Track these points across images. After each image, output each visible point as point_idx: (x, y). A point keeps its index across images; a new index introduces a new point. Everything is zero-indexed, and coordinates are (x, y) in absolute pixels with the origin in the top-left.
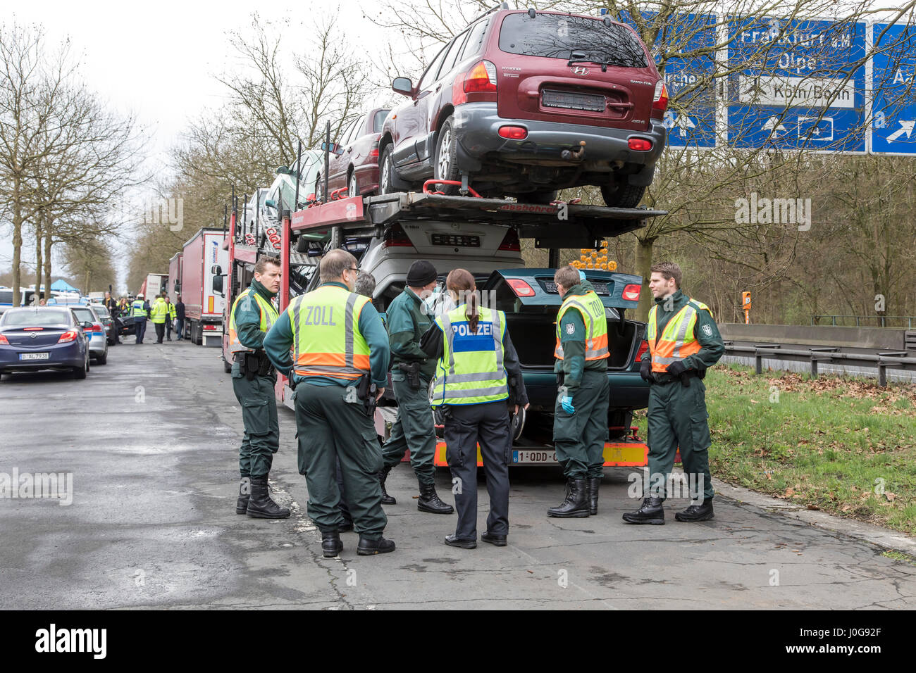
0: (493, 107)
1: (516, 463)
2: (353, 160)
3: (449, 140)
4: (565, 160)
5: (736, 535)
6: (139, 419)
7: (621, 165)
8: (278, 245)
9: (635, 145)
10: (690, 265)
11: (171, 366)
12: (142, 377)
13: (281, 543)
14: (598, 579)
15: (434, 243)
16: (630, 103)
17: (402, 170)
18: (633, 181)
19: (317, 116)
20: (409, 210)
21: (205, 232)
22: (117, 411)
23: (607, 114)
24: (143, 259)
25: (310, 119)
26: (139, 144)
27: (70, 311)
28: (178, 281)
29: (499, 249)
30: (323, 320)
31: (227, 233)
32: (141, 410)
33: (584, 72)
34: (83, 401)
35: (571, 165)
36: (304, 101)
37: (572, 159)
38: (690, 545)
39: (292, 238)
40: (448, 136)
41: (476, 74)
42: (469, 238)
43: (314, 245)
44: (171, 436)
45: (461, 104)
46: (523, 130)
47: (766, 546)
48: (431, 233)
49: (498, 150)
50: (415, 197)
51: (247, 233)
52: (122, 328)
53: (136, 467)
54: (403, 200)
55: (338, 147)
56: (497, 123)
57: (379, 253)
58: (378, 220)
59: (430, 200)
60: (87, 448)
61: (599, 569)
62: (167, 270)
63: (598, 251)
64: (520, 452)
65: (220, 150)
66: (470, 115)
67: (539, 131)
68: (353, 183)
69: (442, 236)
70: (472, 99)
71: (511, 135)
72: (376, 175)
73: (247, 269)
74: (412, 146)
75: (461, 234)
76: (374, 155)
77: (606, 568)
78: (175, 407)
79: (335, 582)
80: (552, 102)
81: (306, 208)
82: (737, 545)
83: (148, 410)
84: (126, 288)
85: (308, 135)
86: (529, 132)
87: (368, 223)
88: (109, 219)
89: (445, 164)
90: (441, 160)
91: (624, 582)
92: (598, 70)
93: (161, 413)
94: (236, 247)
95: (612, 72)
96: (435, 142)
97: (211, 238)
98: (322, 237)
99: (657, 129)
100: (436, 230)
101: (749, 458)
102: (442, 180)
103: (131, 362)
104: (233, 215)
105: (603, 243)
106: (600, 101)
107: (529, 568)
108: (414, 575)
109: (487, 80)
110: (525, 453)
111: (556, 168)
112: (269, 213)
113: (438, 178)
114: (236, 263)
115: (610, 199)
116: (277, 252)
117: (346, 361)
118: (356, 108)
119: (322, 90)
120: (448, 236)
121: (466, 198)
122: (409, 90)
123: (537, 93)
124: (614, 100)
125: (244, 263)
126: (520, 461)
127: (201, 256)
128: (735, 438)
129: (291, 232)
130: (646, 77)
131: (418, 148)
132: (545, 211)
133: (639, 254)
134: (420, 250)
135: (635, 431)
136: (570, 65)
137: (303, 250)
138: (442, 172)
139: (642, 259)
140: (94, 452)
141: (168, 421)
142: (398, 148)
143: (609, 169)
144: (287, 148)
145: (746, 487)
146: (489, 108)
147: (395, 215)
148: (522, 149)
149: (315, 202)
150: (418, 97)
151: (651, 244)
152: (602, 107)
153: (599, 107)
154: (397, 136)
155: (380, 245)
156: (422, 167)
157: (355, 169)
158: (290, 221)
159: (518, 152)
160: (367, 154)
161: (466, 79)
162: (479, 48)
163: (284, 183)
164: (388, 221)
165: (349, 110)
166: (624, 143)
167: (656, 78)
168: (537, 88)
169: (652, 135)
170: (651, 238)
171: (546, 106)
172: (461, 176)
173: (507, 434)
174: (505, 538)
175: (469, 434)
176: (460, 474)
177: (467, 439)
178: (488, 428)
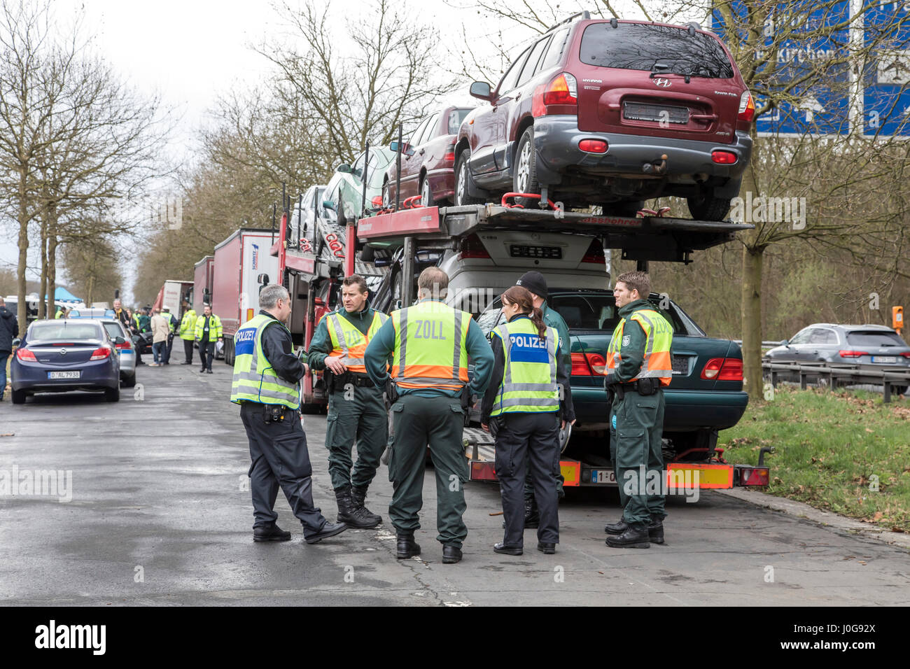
0: (572, 120)
1: (596, 483)
2: (425, 163)
3: (529, 152)
4: (646, 173)
5: (809, 549)
6: (193, 442)
7: (705, 178)
8: (339, 253)
9: (719, 157)
10: (831, 273)
11: (210, 389)
12: (181, 401)
13: (364, 548)
14: (662, 579)
15: (512, 255)
16: (714, 115)
17: (479, 178)
18: (719, 193)
19: (374, 94)
20: (487, 223)
21: (243, 233)
22: (167, 434)
23: (693, 127)
24: (160, 262)
25: (366, 97)
26: (166, 129)
27: (101, 325)
28: (207, 291)
29: (583, 261)
30: (433, 334)
31: (276, 234)
32: (192, 434)
33: (665, 83)
34: (125, 424)
35: (653, 177)
36: (359, 74)
37: (655, 173)
38: (759, 556)
39: (358, 245)
40: (527, 147)
41: (557, 87)
42: (551, 249)
43: (379, 253)
44: (233, 459)
45: (540, 116)
46: (604, 144)
47: (836, 558)
48: (509, 244)
49: (578, 164)
50: (494, 209)
51: (301, 238)
52: (146, 345)
53: (204, 485)
54: (481, 213)
55: (409, 147)
56: (578, 137)
57: (454, 265)
58: (455, 232)
59: (509, 213)
60: (148, 468)
61: (666, 571)
62: (190, 277)
63: (687, 264)
64: (599, 472)
65: (256, 133)
66: (550, 128)
67: (619, 144)
68: (426, 188)
69: (521, 247)
70: (551, 112)
71: (591, 148)
72: (451, 181)
73: (302, 279)
74: (490, 155)
75: (542, 245)
76: (449, 159)
77: (673, 571)
78: (228, 431)
79: (419, 576)
80: (633, 115)
81: (374, 215)
82: (806, 557)
83: (199, 434)
84: (133, 298)
85: (364, 117)
86: (610, 146)
87: (444, 234)
89: (524, 176)
90: (520, 171)
91: (688, 581)
92: (682, 81)
93: (213, 437)
94: (288, 253)
95: (695, 83)
96: (514, 152)
97: (250, 240)
98: (388, 245)
99: (741, 141)
100: (515, 241)
101: (847, 486)
102: (521, 192)
103: (163, 384)
104: (285, 216)
105: (691, 256)
106: (683, 113)
107: (601, 570)
108: (491, 572)
109: (568, 93)
110: (604, 472)
111: (639, 180)
112: (326, 216)
113: (517, 191)
114: (288, 271)
115: (697, 213)
116: (338, 260)
117: (453, 374)
118: (420, 83)
119: (380, 62)
120: (528, 248)
121: (546, 212)
122: (486, 94)
123: (618, 106)
124: (699, 112)
125: (298, 271)
126: (599, 481)
127: (239, 262)
128: (836, 466)
129: (356, 239)
130: (733, 88)
131: (496, 157)
132: (627, 224)
133: (747, 264)
134: (498, 262)
135: (720, 453)
136: (652, 76)
137: (368, 258)
138: (521, 184)
139: (751, 270)
140: (157, 471)
141: (224, 445)
142: (476, 155)
143: (693, 182)
144: (338, 132)
145: (836, 512)
146: (568, 122)
147: (473, 228)
148: (603, 162)
149: (386, 210)
150: (498, 103)
151: (761, 252)
152: (685, 119)
153: (682, 119)
154: (475, 142)
155: (456, 257)
156: (501, 177)
157: (429, 173)
158: (356, 228)
159: (600, 165)
160: (441, 157)
161: (546, 91)
162: (560, 58)
163: (345, 183)
164: (465, 233)
165: (412, 86)
166: (708, 156)
167: (742, 88)
168: (618, 101)
169: (737, 148)
170: (761, 246)
171: (628, 119)
172: (541, 189)
173: (556, 445)
174: (553, 546)
175: (520, 446)
176: (509, 484)
177: (518, 450)
178: (538, 439)
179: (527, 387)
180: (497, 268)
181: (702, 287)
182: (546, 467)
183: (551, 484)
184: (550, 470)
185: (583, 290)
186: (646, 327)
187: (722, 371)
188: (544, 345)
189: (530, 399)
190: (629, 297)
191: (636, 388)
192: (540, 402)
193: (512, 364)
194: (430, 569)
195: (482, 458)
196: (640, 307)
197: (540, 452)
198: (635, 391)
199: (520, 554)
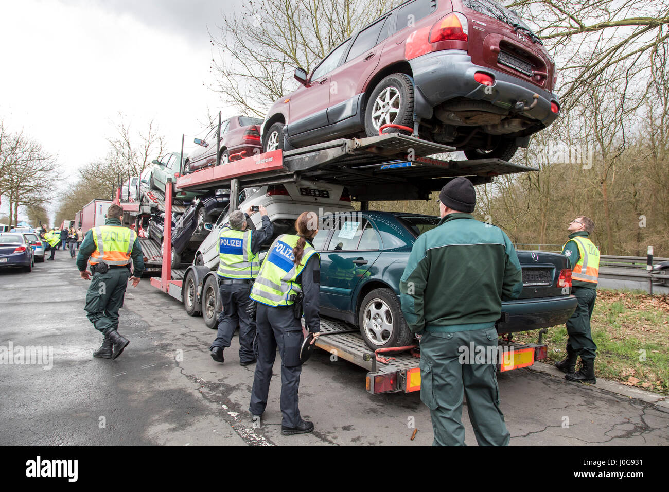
2: (224, 145)
8: (155, 201)
9: (552, 107)
12: (65, 270)
15: (302, 194)
17: (298, 137)
21: (96, 201)
24: (62, 214)
27: (23, 236)
28: (80, 223)
29: (340, 200)
40: (389, 92)
45: (422, 56)
48: (300, 187)
49: (466, 96)
50: (366, 141)
54: (350, 144)
56: (473, 68)
62: (74, 218)
67: (502, 81)
68: (225, 159)
69: (306, 190)
74: (322, 114)
86: (496, 81)
88: (46, 196)
89: (386, 116)
97: (98, 203)
106: (529, 68)
116: (156, 204)
122: (304, 79)
127: (94, 211)
131: (329, 115)
132: (440, 165)
134: (294, 198)
153: (529, 72)
157: (229, 149)
163: (155, 169)
166: (549, 104)
171: (500, 63)
172: (414, 122)
180: (293, 202)
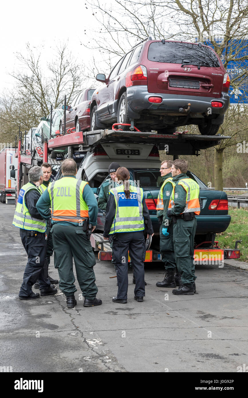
0: (145, 87)
2: (77, 114)
3: (124, 104)
4: (181, 113)
8: (42, 155)
9: (214, 104)
13: (47, 301)
14: (201, 317)
15: (117, 154)
16: (212, 84)
17: (101, 118)
18: (214, 122)
19: (59, 92)
20: (105, 138)
21: (6, 149)
23: (201, 90)
25: (56, 93)
29: (149, 156)
30: (65, 194)
31: (17, 149)
33: (189, 70)
35: (184, 115)
36: (53, 84)
37: (184, 112)
38: (245, 300)
39: (49, 152)
40: (124, 102)
41: (137, 72)
42: (135, 150)
43: (59, 155)
45: (130, 87)
46: (160, 99)
48: (116, 149)
49: (148, 109)
50: (108, 132)
51: (27, 149)
54: (102, 133)
55: (70, 107)
56: (148, 95)
57: (91, 159)
58: (91, 143)
59: (116, 133)
61: (201, 312)
63: (197, 156)
65: (12, 109)
66: (135, 92)
67: (168, 99)
68: (78, 125)
69: (121, 150)
70: (135, 84)
71: (154, 101)
72: (89, 121)
73: (27, 167)
74: (106, 107)
75: (131, 149)
76: (88, 111)
77: (205, 311)
79: (73, 321)
80: (174, 85)
81: (55, 137)
85: (55, 101)
86: (163, 100)
87: (86, 144)
89: (122, 116)
90: (120, 113)
91: (214, 318)
92: (196, 69)
94: (22, 156)
95: (203, 69)
96: (117, 105)
97: (9, 151)
98: (63, 151)
99: (224, 97)
100: (119, 147)
102: (121, 123)
104: (20, 140)
105: (199, 152)
106: (197, 84)
107: (168, 312)
108: (112, 316)
109: (142, 75)
111: (176, 116)
112: (37, 140)
113: (119, 123)
114: (21, 164)
115: (203, 131)
116: (41, 158)
117: (77, 214)
118: (78, 87)
119: (61, 79)
120: (124, 150)
121: (133, 132)
122: (104, 80)
123: (167, 80)
124: (204, 83)
125: (25, 164)
127: (4, 161)
129: (48, 149)
130: (219, 72)
131: (109, 108)
132: (171, 138)
133: (216, 156)
134: (111, 157)
135: (217, 243)
136: (182, 66)
137: (54, 157)
138: (121, 120)
139: (218, 159)
142: (100, 108)
143: (202, 117)
144: (45, 108)
146: (143, 89)
147: (99, 141)
148: (160, 108)
149: (60, 135)
150: (109, 83)
151: (222, 151)
152: (198, 87)
153: (197, 87)
154: (99, 102)
155: (91, 155)
156: (111, 117)
157: (79, 118)
158: (47, 144)
159: (158, 109)
160: (84, 111)
161: (132, 74)
162: (138, 59)
163: (44, 125)
164: (95, 143)
165: (74, 89)
166: (210, 104)
167: (224, 72)
168: (167, 78)
169: (223, 100)
170: (222, 149)
171: (171, 87)
172: (130, 121)
173: (143, 247)
174: (142, 298)
175: (124, 248)
176: (120, 267)
177: (124, 250)
178: (134, 244)
179: (128, 219)
180: (111, 160)
181: (190, 167)
182: (139, 258)
183: (141, 267)
184: (141, 259)
185: (150, 169)
186: (186, 188)
187: (218, 205)
188: (136, 197)
189: (129, 225)
190: (176, 172)
191: (182, 217)
192: (135, 226)
193: (119, 207)
194: (79, 315)
195: (105, 250)
196: (182, 177)
197: (135, 250)
198: (182, 219)
199: (126, 303)
